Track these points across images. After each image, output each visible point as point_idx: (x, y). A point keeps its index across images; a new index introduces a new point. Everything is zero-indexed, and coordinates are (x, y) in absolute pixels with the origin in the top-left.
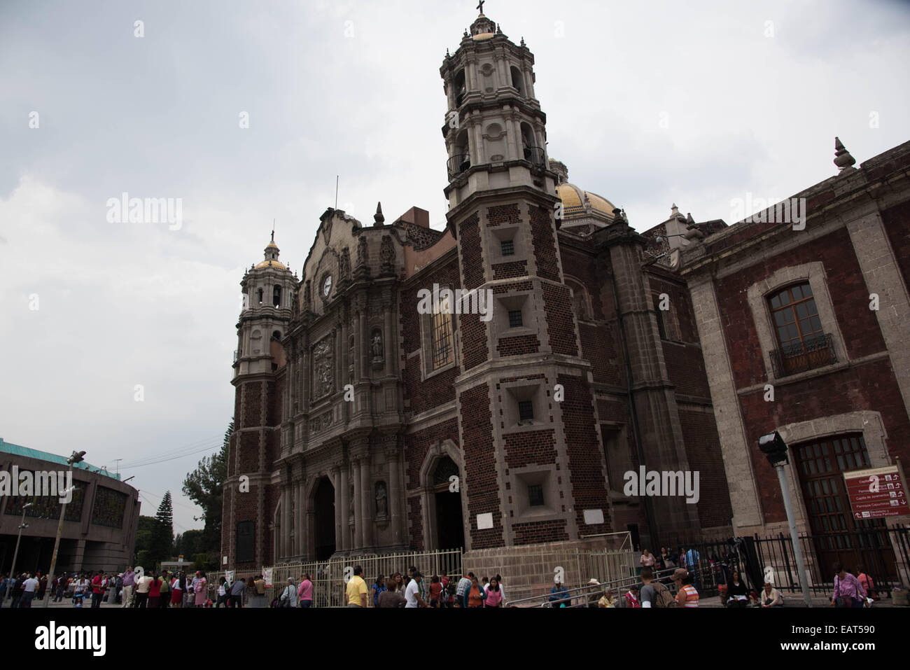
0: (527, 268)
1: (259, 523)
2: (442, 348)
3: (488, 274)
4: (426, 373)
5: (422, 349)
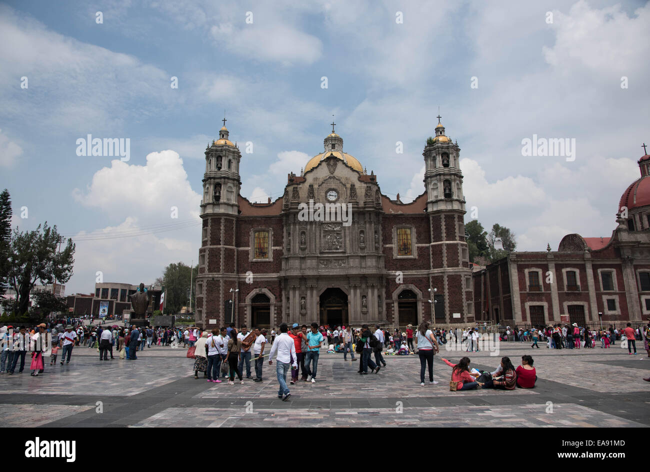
1: (236, 302)
2: (405, 248)
3: (457, 238)
4: (397, 256)
5: (394, 246)
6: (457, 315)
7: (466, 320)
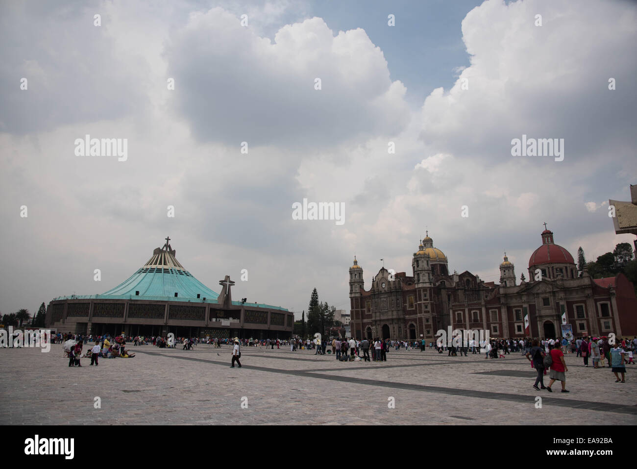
1: (362, 331)
2: (411, 305)
3: (423, 300)
4: (408, 309)
5: (407, 305)
6: (422, 335)
7: (425, 337)
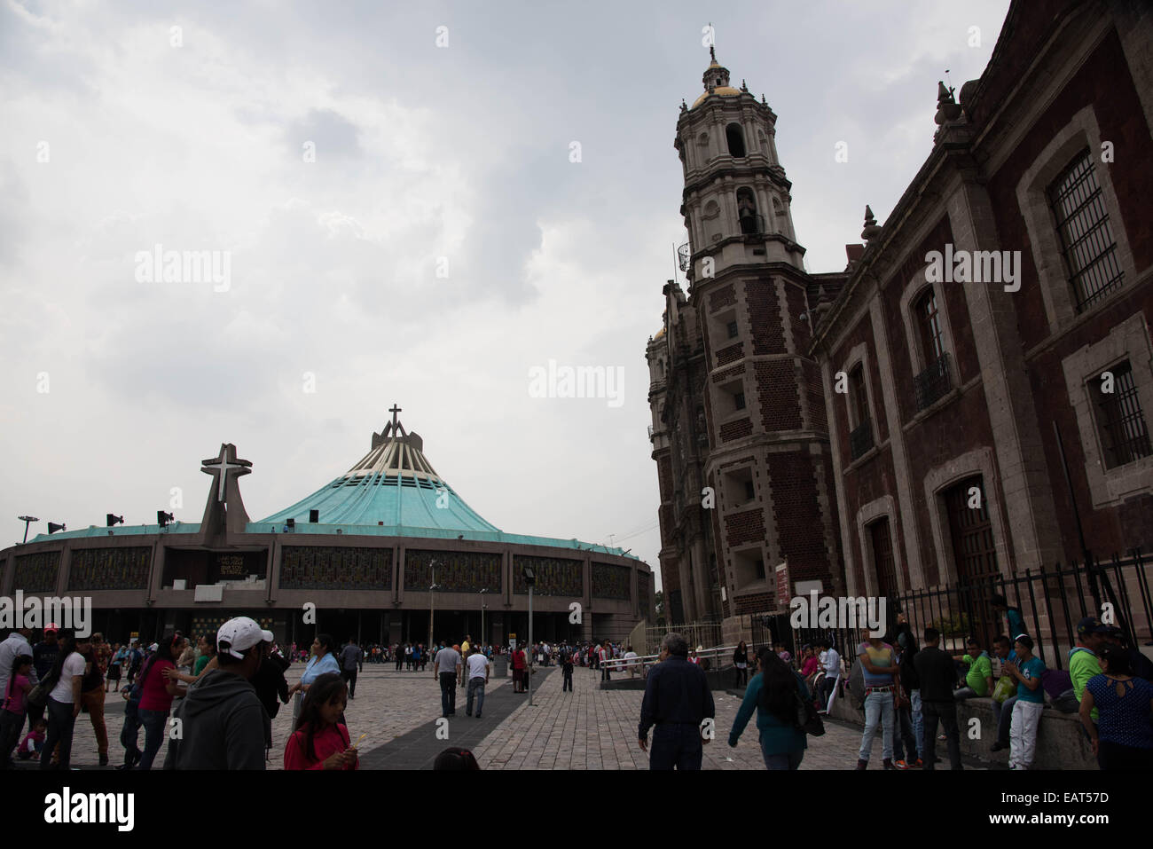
0: (744, 349)
7: (731, 606)
